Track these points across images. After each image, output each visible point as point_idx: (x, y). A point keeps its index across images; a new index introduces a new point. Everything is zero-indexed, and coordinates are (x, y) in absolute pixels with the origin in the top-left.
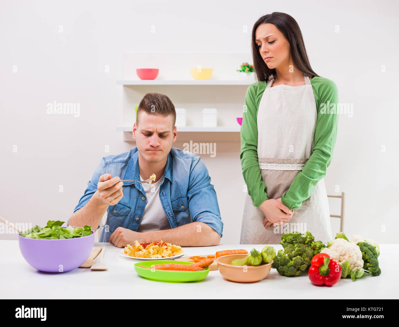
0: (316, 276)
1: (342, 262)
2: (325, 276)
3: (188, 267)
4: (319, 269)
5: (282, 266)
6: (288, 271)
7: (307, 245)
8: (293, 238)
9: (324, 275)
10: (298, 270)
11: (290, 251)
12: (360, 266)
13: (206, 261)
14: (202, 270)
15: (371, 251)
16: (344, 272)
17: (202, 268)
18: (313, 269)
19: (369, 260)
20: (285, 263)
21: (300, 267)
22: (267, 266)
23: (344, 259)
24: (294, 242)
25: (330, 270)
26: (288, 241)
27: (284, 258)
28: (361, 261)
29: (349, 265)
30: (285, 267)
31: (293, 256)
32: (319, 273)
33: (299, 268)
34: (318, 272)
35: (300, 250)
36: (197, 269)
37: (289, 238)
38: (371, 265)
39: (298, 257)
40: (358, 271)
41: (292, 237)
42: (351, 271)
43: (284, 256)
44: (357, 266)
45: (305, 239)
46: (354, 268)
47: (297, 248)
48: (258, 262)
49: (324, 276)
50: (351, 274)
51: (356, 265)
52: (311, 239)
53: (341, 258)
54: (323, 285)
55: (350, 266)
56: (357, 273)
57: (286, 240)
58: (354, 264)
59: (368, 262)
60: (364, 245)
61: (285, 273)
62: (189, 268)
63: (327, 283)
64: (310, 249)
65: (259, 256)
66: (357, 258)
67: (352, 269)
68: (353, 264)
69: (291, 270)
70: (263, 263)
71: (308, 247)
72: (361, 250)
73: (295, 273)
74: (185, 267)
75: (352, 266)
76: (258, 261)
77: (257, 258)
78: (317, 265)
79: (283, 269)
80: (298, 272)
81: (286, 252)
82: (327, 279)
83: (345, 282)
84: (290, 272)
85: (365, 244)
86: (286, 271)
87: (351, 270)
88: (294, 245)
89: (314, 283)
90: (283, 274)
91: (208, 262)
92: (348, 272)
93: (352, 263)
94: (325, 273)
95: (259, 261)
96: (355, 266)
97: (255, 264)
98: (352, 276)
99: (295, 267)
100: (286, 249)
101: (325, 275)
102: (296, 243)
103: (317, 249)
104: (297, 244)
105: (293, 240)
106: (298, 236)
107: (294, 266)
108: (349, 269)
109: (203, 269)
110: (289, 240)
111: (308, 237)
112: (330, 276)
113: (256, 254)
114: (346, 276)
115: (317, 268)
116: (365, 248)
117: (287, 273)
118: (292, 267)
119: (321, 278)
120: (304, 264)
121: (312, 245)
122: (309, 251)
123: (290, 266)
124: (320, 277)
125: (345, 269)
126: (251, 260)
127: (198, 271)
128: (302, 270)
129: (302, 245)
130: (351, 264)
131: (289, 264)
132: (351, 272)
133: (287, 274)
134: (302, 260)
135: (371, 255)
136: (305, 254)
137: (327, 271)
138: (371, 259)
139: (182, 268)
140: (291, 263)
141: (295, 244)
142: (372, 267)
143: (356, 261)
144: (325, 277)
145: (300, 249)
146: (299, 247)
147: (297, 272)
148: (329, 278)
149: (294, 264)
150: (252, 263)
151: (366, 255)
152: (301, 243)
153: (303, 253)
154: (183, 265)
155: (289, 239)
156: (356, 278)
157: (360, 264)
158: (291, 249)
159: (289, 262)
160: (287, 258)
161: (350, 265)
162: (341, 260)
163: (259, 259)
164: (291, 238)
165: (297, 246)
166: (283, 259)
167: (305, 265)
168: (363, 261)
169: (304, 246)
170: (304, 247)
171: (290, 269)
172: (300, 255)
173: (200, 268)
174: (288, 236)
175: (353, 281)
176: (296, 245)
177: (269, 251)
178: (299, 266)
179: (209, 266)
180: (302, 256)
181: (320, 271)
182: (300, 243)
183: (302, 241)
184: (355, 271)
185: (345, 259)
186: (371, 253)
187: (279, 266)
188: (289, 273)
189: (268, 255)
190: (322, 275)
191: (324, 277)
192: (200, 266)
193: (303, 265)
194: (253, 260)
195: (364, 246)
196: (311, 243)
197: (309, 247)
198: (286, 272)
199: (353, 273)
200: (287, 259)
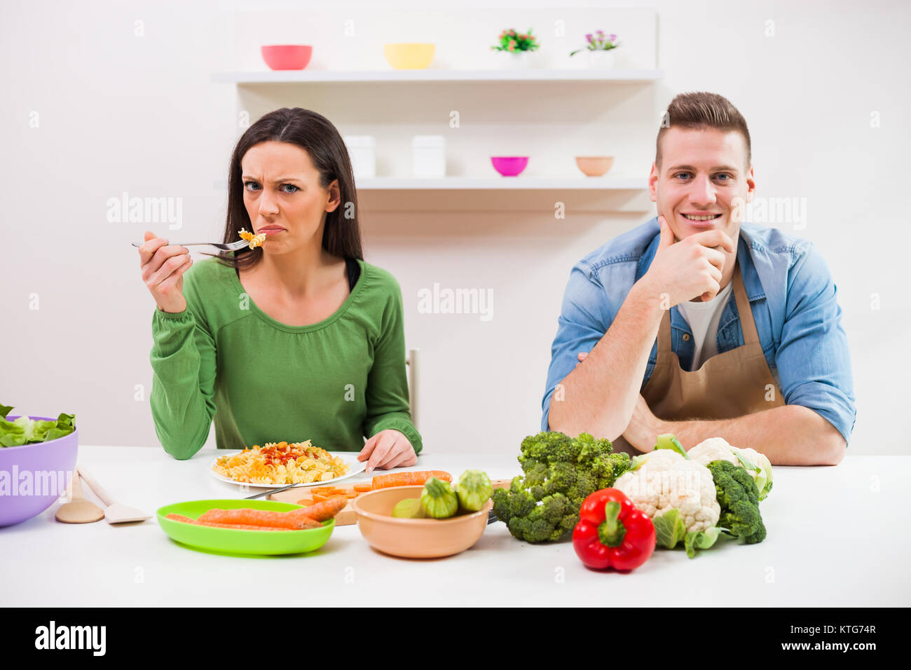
0: (591, 546)
1: (665, 511)
2: (614, 546)
3: (282, 518)
4: (599, 528)
5: (518, 516)
6: (531, 530)
7: (581, 467)
8: (548, 447)
9: (610, 543)
10: (557, 527)
11: (536, 481)
12: (710, 520)
13: (327, 505)
14: (315, 526)
15: (740, 483)
16: (670, 535)
17: (315, 522)
18: (583, 529)
19: (732, 506)
20: (525, 509)
21: (561, 521)
22: (475, 518)
23: (669, 502)
24: (549, 457)
25: (625, 530)
26: (534, 455)
27: (522, 499)
28: (711, 507)
29: (679, 517)
30: (525, 520)
31: (543, 493)
32: (597, 539)
33: (559, 523)
34: (595, 537)
35: (561, 479)
36: (303, 523)
37: (536, 449)
38: (737, 519)
39: (557, 495)
40: (702, 534)
41: (545, 446)
42: (686, 532)
43: (521, 492)
44: (702, 519)
45: (577, 450)
46: (693, 525)
47: (554, 474)
48: (444, 510)
49: (610, 546)
50: (687, 540)
51: (699, 517)
52: (591, 452)
53: (661, 500)
54: (609, 569)
55: (684, 521)
56: (699, 538)
57: (530, 453)
58: (695, 515)
59: (730, 511)
60: (721, 468)
61: (525, 536)
62: (283, 521)
63: (618, 565)
64: (589, 475)
65: (446, 495)
66: (702, 498)
67: (690, 527)
68: (691, 516)
69: (539, 528)
70: (462, 510)
71: (583, 470)
72: (714, 480)
73: (550, 535)
74: (274, 519)
75: (689, 519)
76: (444, 508)
77: (441, 499)
78: (592, 518)
79: (520, 524)
80: (556, 533)
81: (529, 482)
82: (617, 554)
83: (669, 560)
84: (535, 532)
85: (725, 465)
86: (526, 530)
87: (687, 530)
88: (548, 467)
89: (587, 564)
90: (519, 536)
91: (331, 505)
92: (679, 536)
93: (688, 512)
94: (612, 540)
95: (448, 508)
96: (696, 520)
97: (438, 514)
98: (687, 545)
99: (547, 520)
100: (529, 473)
101: (614, 543)
102: (554, 461)
103: (606, 476)
104: (556, 463)
105: (548, 454)
106: (560, 442)
107: (545, 518)
108: (680, 529)
109: (318, 523)
110: (536, 454)
111: (585, 446)
112: (626, 547)
113: (438, 491)
114: (673, 544)
115: (594, 527)
116: (724, 476)
117: (530, 534)
118: (541, 520)
119: (602, 551)
120: (571, 514)
121: (594, 465)
122: (585, 479)
123: (537, 519)
124: (600, 549)
125: (671, 529)
126: (427, 506)
127: (304, 529)
128: (566, 527)
129: (567, 466)
130: (686, 516)
131: (533, 514)
132: (687, 536)
133: (528, 536)
134: (565, 503)
135: (736, 493)
136: (576, 489)
137: (618, 534)
138: (737, 504)
139: (267, 520)
140: (540, 511)
141: (552, 464)
142: (739, 522)
143: (700, 507)
144: (612, 548)
145: (562, 475)
146: (561, 470)
147: (553, 533)
148: (623, 552)
149: (546, 512)
150: (431, 511)
151: (726, 494)
152: (566, 460)
153: (569, 487)
154: (271, 513)
155: (538, 450)
156: (697, 550)
157: (708, 514)
158: (540, 475)
159: (534, 508)
160: (530, 498)
161: (683, 517)
162: (660, 505)
163: (447, 502)
164: (541, 448)
165: (555, 469)
166: (519, 501)
167: (573, 515)
168: (718, 508)
169: (573, 470)
170: (571, 471)
171: (535, 526)
172: (564, 491)
173: (311, 521)
174: (536, 442)
175: (690, 558)
176: (553, 466)
177: (469, 484)
178: (559, 519)
179: (335, 517)
180: (568, 494)
181: (600, 533)
182: (563, 460)
183: (569, 457)
184: (693, 534)
185: (671, 501)
186: (738, 487)
187: (510, 519)
188: (534, 534)
189: (469, 492)
190: (606, 545)
191: (610, 550)
192: (311, 517)
193: (568, 515)
194: (432, 506)
195: (724, 470)
196: (592, 460)
197: (586, 472)
198: (526, 533)
199: (691, 539)
200: (528, 500)
